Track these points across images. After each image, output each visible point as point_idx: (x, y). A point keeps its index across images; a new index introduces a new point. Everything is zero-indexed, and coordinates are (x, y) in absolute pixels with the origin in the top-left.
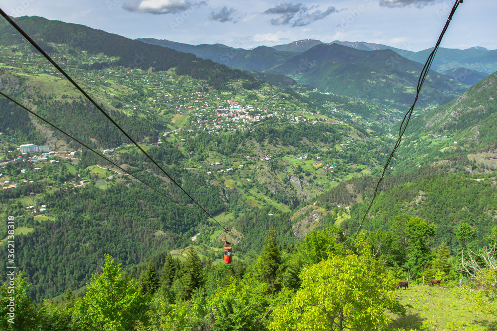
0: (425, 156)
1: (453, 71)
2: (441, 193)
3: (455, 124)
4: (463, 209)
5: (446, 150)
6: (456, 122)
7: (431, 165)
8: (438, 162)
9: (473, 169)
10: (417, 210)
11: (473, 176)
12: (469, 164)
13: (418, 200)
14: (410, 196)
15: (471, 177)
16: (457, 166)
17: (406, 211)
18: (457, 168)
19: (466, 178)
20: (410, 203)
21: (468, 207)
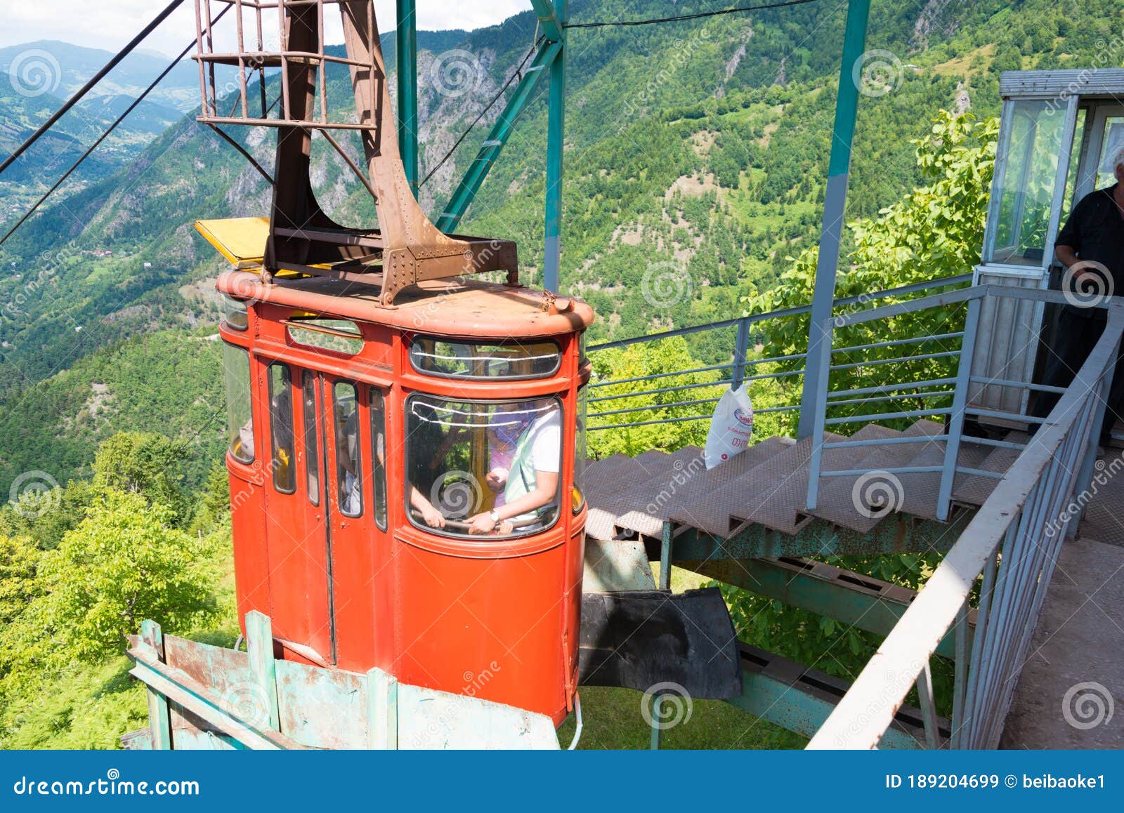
0: (84, 304)
1: (105, 101)
2: (142, 379)
3: (137, 224)
4: (197, 403)
5: (130, 283)
6: (139, 220)
7: (104, 322)
8: (119, 313)
9: (196, 316)
10: (98, 430)
11: (201, 332)
12: (186, 308)
13: (94, 405)
14: (73, 401)
15: (198, 335)
16: (162, 316)
17: (72, 437)
18: (164, 320)
19: (189, 338)
20: (78, 418)
21: (205, 398)
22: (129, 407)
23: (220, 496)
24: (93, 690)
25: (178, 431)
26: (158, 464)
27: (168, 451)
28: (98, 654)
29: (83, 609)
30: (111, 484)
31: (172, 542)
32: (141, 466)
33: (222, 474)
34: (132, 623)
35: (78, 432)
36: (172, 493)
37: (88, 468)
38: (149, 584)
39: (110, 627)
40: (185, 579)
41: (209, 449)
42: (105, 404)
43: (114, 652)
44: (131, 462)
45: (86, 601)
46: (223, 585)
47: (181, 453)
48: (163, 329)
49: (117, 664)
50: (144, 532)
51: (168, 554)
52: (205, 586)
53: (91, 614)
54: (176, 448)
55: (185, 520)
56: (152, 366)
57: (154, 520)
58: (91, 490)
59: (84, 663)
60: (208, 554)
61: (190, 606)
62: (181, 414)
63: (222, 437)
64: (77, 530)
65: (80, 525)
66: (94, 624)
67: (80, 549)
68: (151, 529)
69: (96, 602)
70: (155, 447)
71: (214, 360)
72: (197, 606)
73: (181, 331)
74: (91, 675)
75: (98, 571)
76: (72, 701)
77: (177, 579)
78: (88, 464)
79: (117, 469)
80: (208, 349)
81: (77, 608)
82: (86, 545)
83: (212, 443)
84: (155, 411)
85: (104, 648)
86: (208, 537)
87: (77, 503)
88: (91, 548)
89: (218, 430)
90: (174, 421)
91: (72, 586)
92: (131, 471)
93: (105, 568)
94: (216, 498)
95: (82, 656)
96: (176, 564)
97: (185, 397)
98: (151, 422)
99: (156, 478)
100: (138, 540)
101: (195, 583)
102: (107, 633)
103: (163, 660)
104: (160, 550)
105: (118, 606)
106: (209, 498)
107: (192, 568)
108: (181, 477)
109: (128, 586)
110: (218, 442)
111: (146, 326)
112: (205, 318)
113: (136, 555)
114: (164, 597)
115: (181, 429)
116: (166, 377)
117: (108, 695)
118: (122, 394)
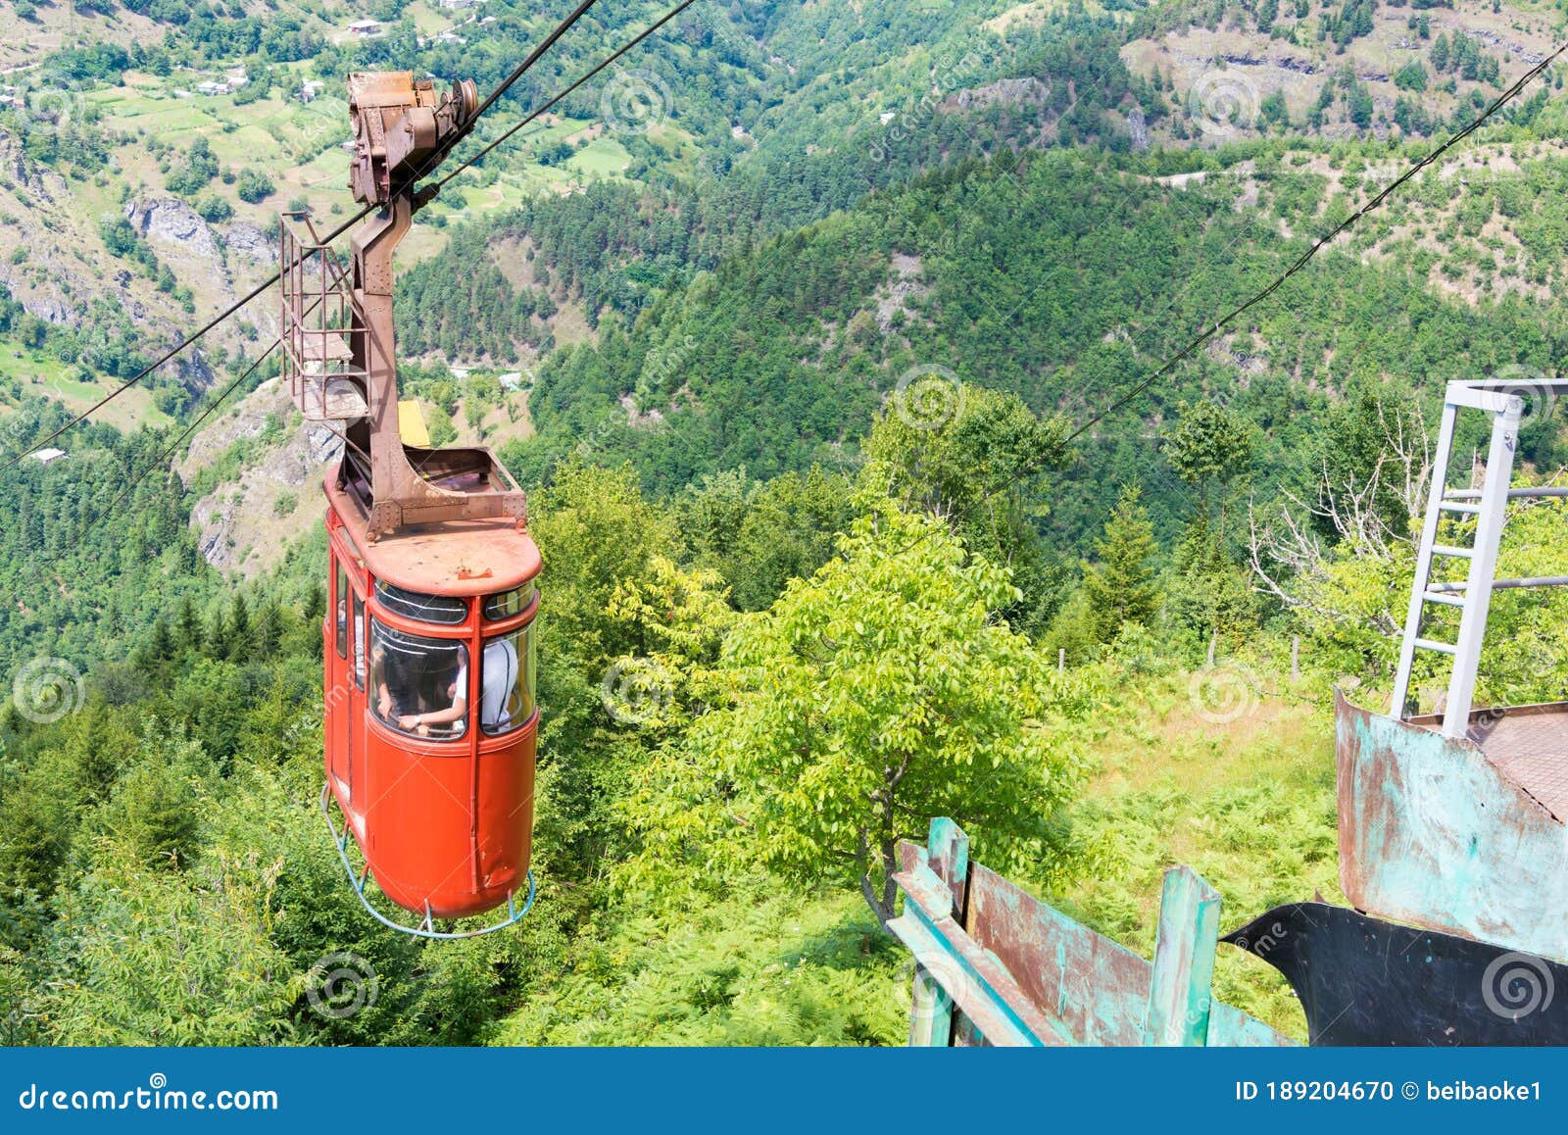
0: (911, 60)
2: (1000, 260)
4: (1109, 340)
5: (1015, 20)
7: (943, 108)
8: (978, 91)
9: (1149, 120)
10: (886, 364)
11: (1151, 161)
12: (1129, 98)
13: (888, 305)
14: (848, 287)
15: (1144, 171)
16: (1070, 111)
17: (830, 370)
18: (1074, 122)
19: (1122, 174)
20: (851, 328)
21: (1131, 329)
22: (958, 322)
23: (1124, 579)
24: (784, 945)
25: (1053, 399)
26: (997, 469)
27: (1025, 443)
28: (808, 871)
29: (797, 759)
30: (895, 494)
31: (1002, 661)
32: (962, 466)
33: (1137, 525)
34: (887, 825)
35: (845, 359)
36: (1018, 545)
37: (851, 446)
38: (939, 743)
39: (843, 817)
40: (1015, 753)
41: (1117, 458)
42: (912, 304)
43: (839, 875)
44: (942, 454)
45: (805, 744)
46: (1092, 795)
47: (1052, 454)
48: (1066, 142)
49: (838, 905)
50: (947, 620)
51: (989, 686)
52: (1056, 785)
53: (811, 776)
54: (1044, 440)
55: (1034, 617)
56: (1028, 231)
57: (973, 597)
58: (855, 497)
59: (777, 880)
60: (1074, 708)
61: (1014, 819)
62: (1068, 359)
63: (1150, 436)
64: (812, 580)
65: (821, 571)
66: (813, 798)
67: (814, 625)
68: (964, 617)
69: (823, 751)
70: (1001, 428)
71: (1170, 241)
72: (1029, 824)
73: (1107, 153)
74: (786, 912)
75: (841, 682)
76: (741, 955)
77: (999, 750)
78: (853, 439)
79: (912, 460)
80: (1160, 207)
81: (787, 754)
82: (826, 620)
83: (1124, 446)
84: (1014, 340)
85: (823, 859)
86: (1082, 672)
87: (822, 520)
88: (836, 628)
89: (1143, 416)
90: (1050, 376)
91: (783, 702)
92: (940, 473)
93: (856, 677)
94: (1113, 580)
95: (776, 863)
96: (1002, 714)
97: (1086, 319)
98: (999, 367)
99: (990, 501)
100: (933, 635)
101: (1032, 771)
102: (834, 827)
103: (961, 918)
104: (976, 673)
105: (867, 772)
106: (1097, 575)
107: (1034, 733)
108: (1043, 511)
109: (895, 733)
110: (1140, 446)
111: (1031, 130)
112: (1169, 129)
113: (923, 670)
114: (962, 783)
115: (1062, 396)
116: (1053, 264)
117: (813, 967)
118: (950, 286)
